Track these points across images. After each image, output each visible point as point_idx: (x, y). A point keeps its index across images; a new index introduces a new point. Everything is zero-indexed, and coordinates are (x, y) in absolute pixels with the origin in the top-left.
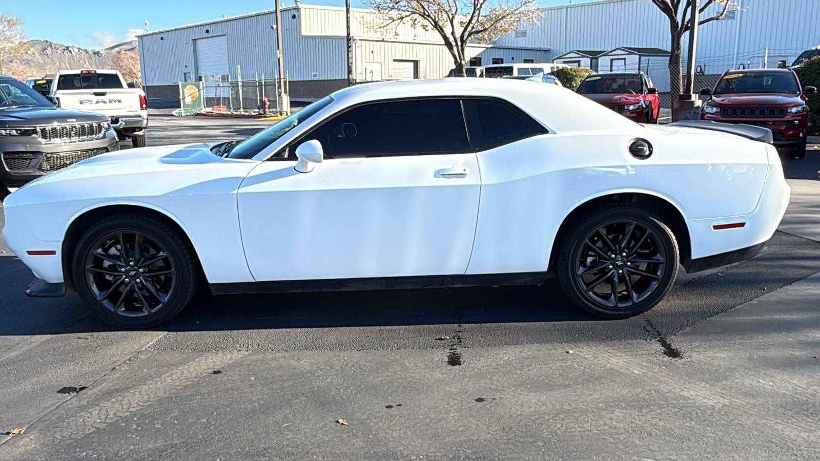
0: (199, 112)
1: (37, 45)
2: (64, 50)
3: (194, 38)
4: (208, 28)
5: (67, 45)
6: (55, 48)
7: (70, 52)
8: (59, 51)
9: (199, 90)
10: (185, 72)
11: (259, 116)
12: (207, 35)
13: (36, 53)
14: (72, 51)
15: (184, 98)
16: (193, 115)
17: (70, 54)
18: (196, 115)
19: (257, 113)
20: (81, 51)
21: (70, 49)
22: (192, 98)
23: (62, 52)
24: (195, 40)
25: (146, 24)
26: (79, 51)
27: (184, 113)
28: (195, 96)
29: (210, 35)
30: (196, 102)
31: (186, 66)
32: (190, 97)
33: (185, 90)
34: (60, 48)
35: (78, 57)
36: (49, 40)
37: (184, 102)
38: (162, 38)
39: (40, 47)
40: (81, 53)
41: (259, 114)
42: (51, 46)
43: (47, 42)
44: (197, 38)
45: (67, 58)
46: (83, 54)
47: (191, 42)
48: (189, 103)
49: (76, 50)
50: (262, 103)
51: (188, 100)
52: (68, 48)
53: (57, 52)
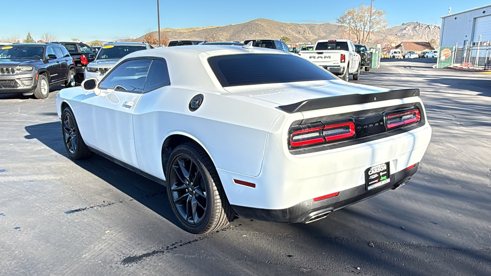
0: (449, 66)
1: (411, 25)
2: (426, 27)
3: (475, 17)
4: (484, 10)
5: (428, 25)
6: (421, 26)
7: (430, 28)
8: (423, 28)
9: (452, 52)
10: (465, 40)
11: (485, 70)
12: (483, 15)
13: (410, 30)
14: (431, 28)
15: (440, 57)
16: (444, 68)
17: (429, 29)
18: (447, 68)
19: (484, 69)
20: (436, 27)
21: (429, 27)
22: (446, 57)
23: (425, 28)
24: (475, 18)
25: (449, 10)
26: (435, 28)
27: (438, 66)
28: (448, 56)
29: (486, 14)
30: (448, 60)
31: (466, 36)
32: (445, 56)
33: (442, 52)
34: (424, 26)
35: (433, 31)
36: (419, 22)
37: (440, 59)
38: (456, 18)
39: (412, 26)
40: (436, 29)
41: (485, 69)
42: (419, 25)
43: (417, 23)
44: (476, 17)
45: (427, 32)
46: (437, 29)
47: (472, 20)
48: (443, 60)
49: (433, 27)
50: (488, 62)
51: (443, 58)
52: (428, 26)
53: (421, 29)
